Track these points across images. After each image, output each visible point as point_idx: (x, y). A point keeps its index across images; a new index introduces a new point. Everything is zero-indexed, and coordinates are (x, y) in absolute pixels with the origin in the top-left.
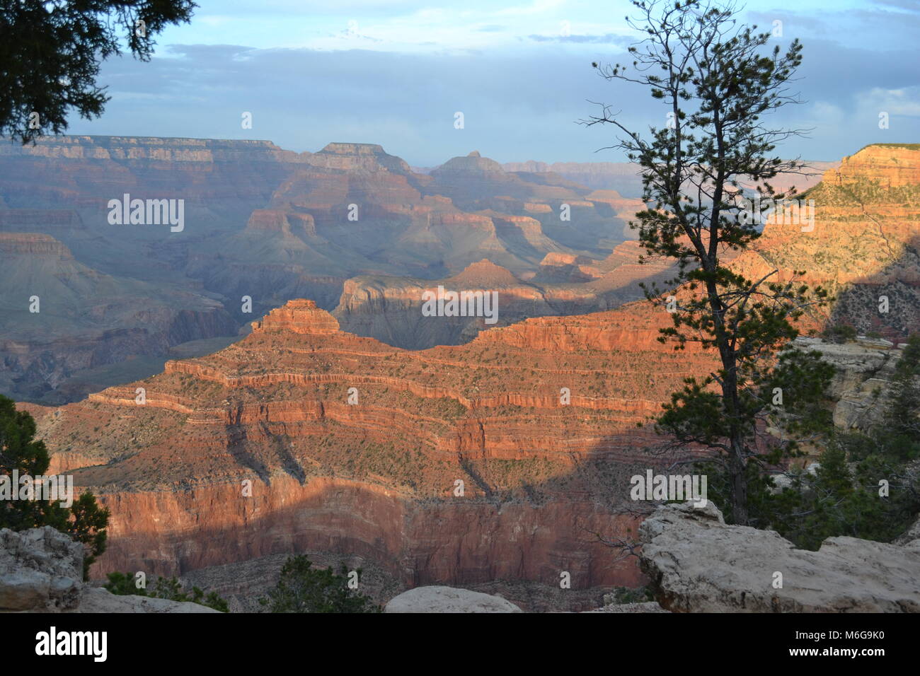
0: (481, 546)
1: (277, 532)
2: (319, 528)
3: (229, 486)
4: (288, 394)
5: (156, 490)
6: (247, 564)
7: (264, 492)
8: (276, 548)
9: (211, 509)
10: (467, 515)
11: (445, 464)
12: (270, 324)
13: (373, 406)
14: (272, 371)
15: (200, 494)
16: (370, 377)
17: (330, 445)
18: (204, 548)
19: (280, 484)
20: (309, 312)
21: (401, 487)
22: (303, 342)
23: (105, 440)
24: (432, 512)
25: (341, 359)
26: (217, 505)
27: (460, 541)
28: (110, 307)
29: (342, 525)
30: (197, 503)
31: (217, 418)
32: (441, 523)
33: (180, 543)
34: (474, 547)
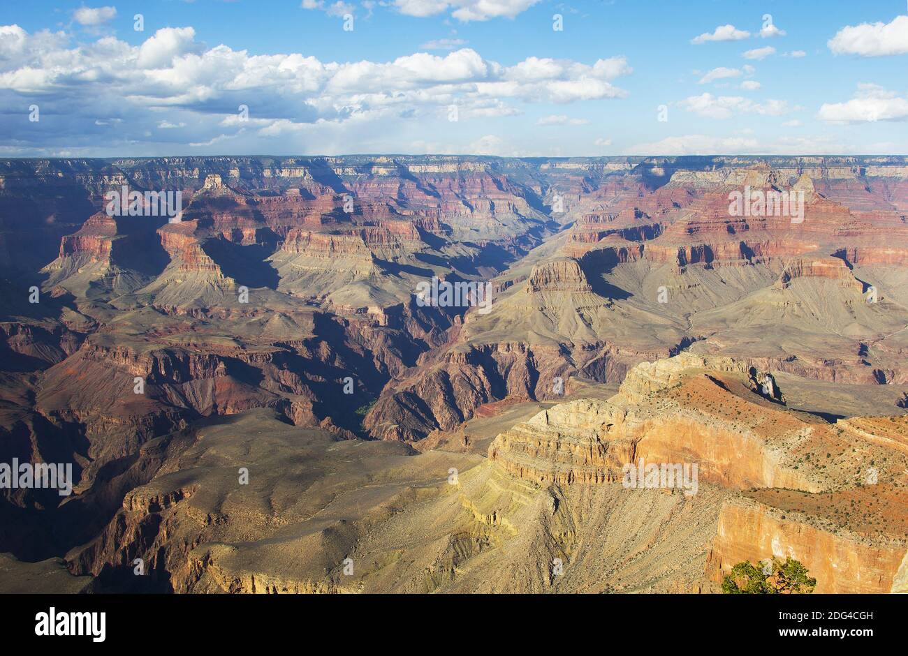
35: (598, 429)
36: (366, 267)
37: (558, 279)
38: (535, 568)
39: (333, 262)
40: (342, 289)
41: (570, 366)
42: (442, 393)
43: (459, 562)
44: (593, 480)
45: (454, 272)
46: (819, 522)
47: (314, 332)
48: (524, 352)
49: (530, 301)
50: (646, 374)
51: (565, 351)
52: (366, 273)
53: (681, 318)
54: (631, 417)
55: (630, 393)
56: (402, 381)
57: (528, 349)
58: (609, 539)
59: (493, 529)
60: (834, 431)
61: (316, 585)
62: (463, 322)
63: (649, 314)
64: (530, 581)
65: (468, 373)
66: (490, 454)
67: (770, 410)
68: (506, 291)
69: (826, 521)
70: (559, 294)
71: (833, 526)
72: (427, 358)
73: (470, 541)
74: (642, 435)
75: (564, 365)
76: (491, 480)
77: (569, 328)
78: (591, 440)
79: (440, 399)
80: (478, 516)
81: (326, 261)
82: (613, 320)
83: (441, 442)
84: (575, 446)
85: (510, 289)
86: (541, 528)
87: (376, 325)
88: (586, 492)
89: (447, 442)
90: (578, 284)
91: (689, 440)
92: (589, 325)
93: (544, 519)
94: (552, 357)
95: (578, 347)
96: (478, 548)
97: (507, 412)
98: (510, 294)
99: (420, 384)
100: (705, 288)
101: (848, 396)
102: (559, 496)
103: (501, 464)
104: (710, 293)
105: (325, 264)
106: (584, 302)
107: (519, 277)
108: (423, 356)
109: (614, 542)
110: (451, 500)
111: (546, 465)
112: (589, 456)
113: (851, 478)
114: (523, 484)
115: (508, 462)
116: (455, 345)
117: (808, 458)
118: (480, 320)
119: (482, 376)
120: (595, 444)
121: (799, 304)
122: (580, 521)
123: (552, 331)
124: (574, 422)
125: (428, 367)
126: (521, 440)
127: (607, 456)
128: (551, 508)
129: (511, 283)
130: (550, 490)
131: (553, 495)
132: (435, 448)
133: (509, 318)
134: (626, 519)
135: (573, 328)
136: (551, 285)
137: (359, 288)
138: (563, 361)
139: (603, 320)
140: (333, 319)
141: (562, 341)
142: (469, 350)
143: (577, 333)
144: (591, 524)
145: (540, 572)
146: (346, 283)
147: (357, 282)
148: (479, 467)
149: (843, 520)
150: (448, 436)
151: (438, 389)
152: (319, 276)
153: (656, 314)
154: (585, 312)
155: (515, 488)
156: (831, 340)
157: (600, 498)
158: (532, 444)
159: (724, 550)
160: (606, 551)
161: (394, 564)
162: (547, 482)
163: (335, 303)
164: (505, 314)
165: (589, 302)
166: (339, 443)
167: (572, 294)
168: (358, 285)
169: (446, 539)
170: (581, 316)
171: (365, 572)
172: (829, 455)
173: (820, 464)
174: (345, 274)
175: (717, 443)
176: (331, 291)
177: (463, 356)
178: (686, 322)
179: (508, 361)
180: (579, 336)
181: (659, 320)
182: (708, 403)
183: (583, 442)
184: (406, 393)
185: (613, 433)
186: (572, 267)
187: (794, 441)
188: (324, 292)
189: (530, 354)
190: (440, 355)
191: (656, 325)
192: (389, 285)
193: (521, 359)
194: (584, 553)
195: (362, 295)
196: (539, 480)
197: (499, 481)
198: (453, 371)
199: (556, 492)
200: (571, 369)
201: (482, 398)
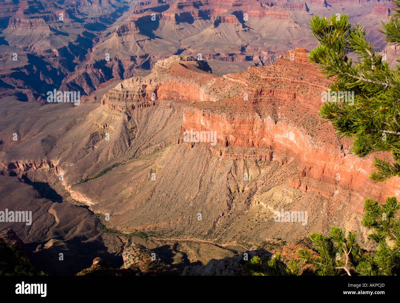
0: (334, 169)
1: (265, 140)
2: (282, 142)
3: (248, 118)
4: (283, 87)
5: (221, 115)
6: (251, 149)
7: (261, 124)
8: (264, 146)
9: (240, 126)
10: (330, 154)
11: (330, 130)
12: (287, 57)
13: (314, 98)
14: (280, 76)
15: (236, 120)
16: (318, 86)
17: (293, 111)
18: (237, 139)
19: (268, 122)
20: (302, 53)
21: (307, 135)
22: (297, 66)
23: (221, 93)
24: (315, 149)
25: (310, 76)
26: (242, 125)
27: (325, 165)
28: (301, 41)
29: (290, 144)
30: (235, 123)
31: (252, 92)
32: (318, 155)
33: (227, 135)
34: (331, 169)
35: (142, 88)
36: (48, 32)
37: (128, 30)
38: (122, 141)
39: (33, 31)
40: (38, 43)
41: (135, 65)
42: (86, 81)
43: (95, 143)
44: (142, 107)
45: (86, 31)
46: (215, 111)
47: (28, 62)
48: (117, 61)
49: (117, 40)
50: (160, 65)
51: (133, 59)
52: (48, 35)
53: (177, 42)
54: (153, 82)
55: (154, 72)
56: (69, 78)
57: (119, 59)
58: (149, 127)
59: (106, 130)
60: (222, 79)
61: (42, 161)
62: (92, 51)
63: (165, 41)
64: (122, 146)
65: (95, 72)
66: (102, 102)
67: (202, 74)
68: (108, 37)
69: (217, 111)
70: (129, 36)
71: (220, 112)
72: (79, 68)
73: (98, 136)
74: (158, 88)
75: (133, 64)
76: (104, 112)
77: (134, 49)
78: (139, 92)
79: (85, 84)
80: (100, 126)
81: (29, 31)
82: (151, 45)
83: (86, 100)
84: (134, 95)
85: (110, 36)
86: (123, 127)
87: (55, 56)
88: (139, 111)
89: (88, 100)
90: (136, 31)
91: (174, 88)
92: (142, 48)
93: (125, 124)
94: (128, 62)
95: (138, 57)
96: (101, 137)
97: (111, 85)
98: (110, 38)
99: (76, 78)
100: (186, 29)
101: (236, 66)
102: (129, 115)
103: (106, 105)
104: (188, 31)
105: (29, 32)
106: (139, 39)
107: (113, 30)
108: (76, 67)
109: (150, 128)
110: (89, 121)
111: (123, 104)
112: (139, 98)
113: (227, 95)
114: (115, 112)
115: (109, 104)
116: (89, 61)
117: (214, 90)
118: (98, 50)
119: (101, 73)
120: (141, 94)
121: (220, 33)
122: (138, 122)
123: (127, 51)
124: (132, 86)
125: (79, 71)
126: (113, 96)
127: (146, 97)
128: (127, 119)
129: (110, 33)
130: (126, 113)
131: (127, 114)
132: (84, 103)
133: (110, 48)
134: (155, 119)
135: (135, 50)
136: (126, 33)
137: (45, 41)
138: (132, 63)
139: (147, 45)
140: (36, 56)
141: (132, 55)
142: (94, 62)
143: (137, 51)
144: (142, 123)
145: (125, 143)
146: (39, 40)
147: (45, 39)
148: (99, 108)
149: (223, 110)
150: (88, 97)
151: (84, 80)
152: (27, 38)
153: (168, 41)
154: (140, 43)
155: (113, 114)
156: (232, 46)
157: (144, 113)
158: (117, 96)
159: (186, 125)
160: (148, 132)
161: (70, 148)
162: (124, 110)
163: (36, 49)
164: (108, 46)
165: (141, 39)
166: (44, 106)
167: (134, 36)
168: (45, 40)
169: (89, 136)
170: (139, 44)
171: (60, 153)
172: (220, 88)
173: (217, 92)
174: (39, 36)
175: (184, 88)
176: (33, 44)
177: (92, 65)
178: (179, 43)
179: (111, 65)
180: (138, 53)
181: (169, 43)
182: (180, 74)
183: (136, 93)
184: (71, 83)
185: (147, 88)
186: (133, 25)
187: (210, 84)
188: (31, 45)
189: (120, 62)
190: (83, 66)
191: (168, 46)
192: (58, 38)
193: (116, 64)
194: (140, 134)
195: (47, 44)
196: (121, 110)
197: (106, 112)
198: (89, 71)
199: (128, 113)
200: (136, 66)
201: (102, 81)
